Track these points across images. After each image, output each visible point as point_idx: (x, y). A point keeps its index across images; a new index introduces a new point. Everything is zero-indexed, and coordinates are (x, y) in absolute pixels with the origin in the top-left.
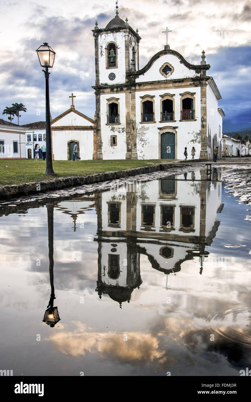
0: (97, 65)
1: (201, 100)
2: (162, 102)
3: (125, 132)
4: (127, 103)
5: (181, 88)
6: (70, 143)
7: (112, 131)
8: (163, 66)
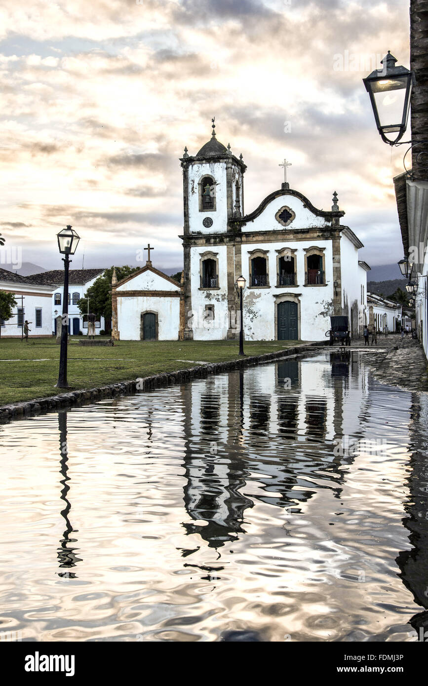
0: (186, 205)
1: (333, 258)
2: (279, 259)
3: (226, 301)
4: (229, 259)
5: (306, 241)
6: (144, 314)
7: (207, 299)
8: (279, 210)
